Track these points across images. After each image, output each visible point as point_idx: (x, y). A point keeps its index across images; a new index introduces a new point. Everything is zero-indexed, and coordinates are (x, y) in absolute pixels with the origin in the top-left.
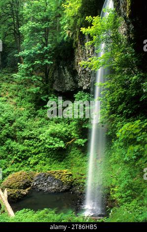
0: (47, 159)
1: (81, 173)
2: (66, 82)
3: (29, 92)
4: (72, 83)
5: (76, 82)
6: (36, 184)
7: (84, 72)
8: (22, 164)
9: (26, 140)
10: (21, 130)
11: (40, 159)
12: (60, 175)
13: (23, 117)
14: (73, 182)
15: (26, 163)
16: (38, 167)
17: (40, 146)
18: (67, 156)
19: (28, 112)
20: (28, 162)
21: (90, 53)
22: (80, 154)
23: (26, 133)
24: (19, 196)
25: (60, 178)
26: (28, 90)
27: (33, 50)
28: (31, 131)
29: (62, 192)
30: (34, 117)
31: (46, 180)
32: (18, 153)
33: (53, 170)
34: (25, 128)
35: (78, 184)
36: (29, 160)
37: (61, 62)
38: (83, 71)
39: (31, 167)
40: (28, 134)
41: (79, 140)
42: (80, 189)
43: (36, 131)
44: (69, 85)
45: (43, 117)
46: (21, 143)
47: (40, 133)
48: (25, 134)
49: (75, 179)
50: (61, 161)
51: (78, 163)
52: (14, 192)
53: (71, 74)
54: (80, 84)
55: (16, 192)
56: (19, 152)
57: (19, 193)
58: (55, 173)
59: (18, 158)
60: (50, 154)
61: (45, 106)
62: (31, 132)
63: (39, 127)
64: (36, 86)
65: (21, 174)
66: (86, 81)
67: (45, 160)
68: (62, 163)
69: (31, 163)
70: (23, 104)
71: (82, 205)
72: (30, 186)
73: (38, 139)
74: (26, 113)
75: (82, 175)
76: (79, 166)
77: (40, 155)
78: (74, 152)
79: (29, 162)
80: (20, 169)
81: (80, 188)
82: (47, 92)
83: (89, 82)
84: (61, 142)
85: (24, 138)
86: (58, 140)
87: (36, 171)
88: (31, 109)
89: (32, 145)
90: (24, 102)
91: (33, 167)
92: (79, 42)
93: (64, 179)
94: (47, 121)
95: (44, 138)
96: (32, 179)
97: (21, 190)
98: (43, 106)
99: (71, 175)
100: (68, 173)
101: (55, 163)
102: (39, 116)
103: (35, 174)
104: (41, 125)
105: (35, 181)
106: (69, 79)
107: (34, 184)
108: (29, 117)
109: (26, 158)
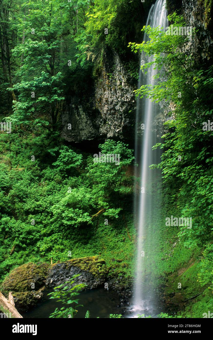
0: (65, 242)
1: (118, 259)
2: (81, 127)
3: (27, 144)
4: (91, 129)
5: (97, 127)
6: (54, 281)
7: (112, 111)
8: (27, 252)
9: (31, 216)
10: (21, 201)
11: (55, 242)
12: (88, 263)
13: (22, 181)
14: (108, 272)
15: (34, 250)
16: (52, 255)
17: (52, 223)
18: (93, 235)
19: (29, 173)
20: (36, 249)
21: (123, 84)
22: (112, 230)
23: (29, 205)
24: (31, 302)
25: (89, 269)
26: (25, 141)
27: (36, 80)
28: (37, 201)
29: (93, 289)
30: (39, 180)
31: (67, 273)
32: (21, 236)
33: (76, 258)
34: (27, 197)
35: (116, 275)
36: (38, 245)
37: (73, 100)
38: (110, 110)
39: (42, 256)
40: (33, 206)
41: (111, 210)
42: (119, 282)
43: (45, 202)
44: (85, 132)
45: (53, 180)
46: (24, 221)
47: (51, 204)
48: (29, 207)
49: (110, 268)
50: (86, 243)
51: (112, 244)
52: (24, 296)
53: (89, 116)
54: (103, 130)
55: (27, 297)
56: (21, 234)
57: (31, 297)
58: (79, 262)
59: (20, 244)
60: (69, 234)
61: (54, 164)
62: (38, 203)
63: (49, 195)
64: (37, 135)
65: (28, 268)
66: (115, 125)
67: (62, 244)
68: (89, 246)
69: (41, 249)
70: (20, 162)
71: (128, 306)
72: (44, 284)
73: (48, 213)
74: (27, 175)
75: (120, 262)
76: (113, 248)
77: (54, 236)
78: (102, 228)
79: (38, 248)
80: (25, 261)
81: (119, 280)
82: (56, 142)
83: (120, 126)
84: (86, 214)
85: (27, 213)
86: (81, 211)
87: (49, 261)
88: (34, 168)
89: (41, 223)
90: (21, 159)
91: (44, 255)
92: (104, 69)
93: (94, 269)
94: (58, 186)
95: (59, 211)
96: (46, 274)
97: (33, 292)
98: (50, 164)
99: (103, 263)
100: (99, 260)
101: (77, 247)
102: (46, 179)
103: (49, 265)
104: (50, 192)
105: (52, 276)
106: (86, 122)
107: (50, 280)
108: (32, 180)
109: (33, 242)
